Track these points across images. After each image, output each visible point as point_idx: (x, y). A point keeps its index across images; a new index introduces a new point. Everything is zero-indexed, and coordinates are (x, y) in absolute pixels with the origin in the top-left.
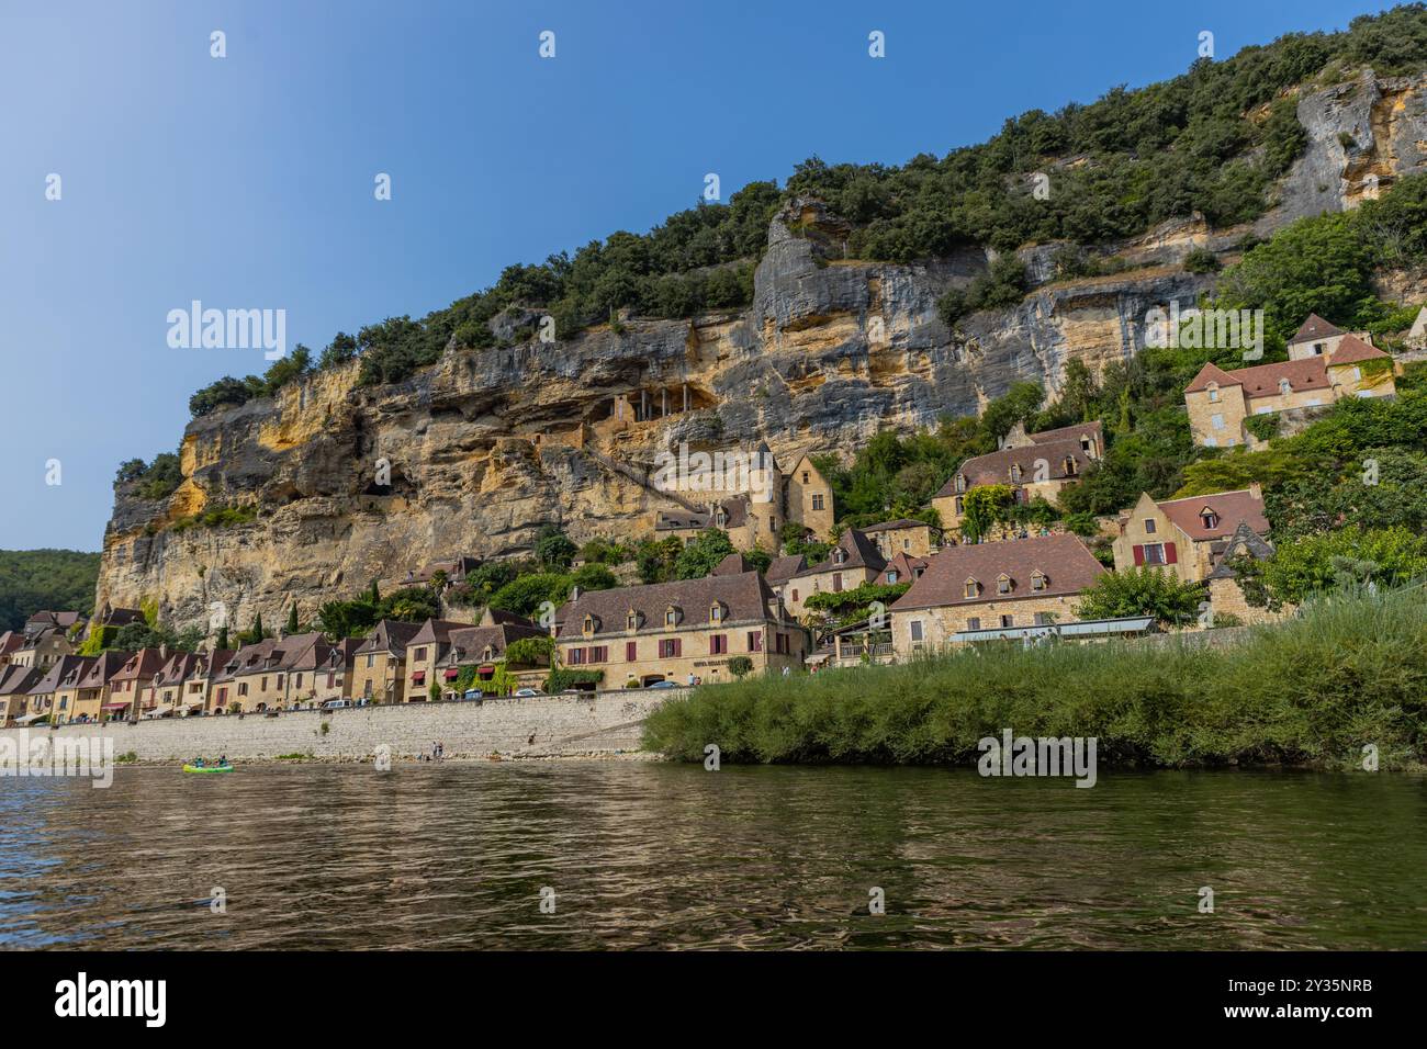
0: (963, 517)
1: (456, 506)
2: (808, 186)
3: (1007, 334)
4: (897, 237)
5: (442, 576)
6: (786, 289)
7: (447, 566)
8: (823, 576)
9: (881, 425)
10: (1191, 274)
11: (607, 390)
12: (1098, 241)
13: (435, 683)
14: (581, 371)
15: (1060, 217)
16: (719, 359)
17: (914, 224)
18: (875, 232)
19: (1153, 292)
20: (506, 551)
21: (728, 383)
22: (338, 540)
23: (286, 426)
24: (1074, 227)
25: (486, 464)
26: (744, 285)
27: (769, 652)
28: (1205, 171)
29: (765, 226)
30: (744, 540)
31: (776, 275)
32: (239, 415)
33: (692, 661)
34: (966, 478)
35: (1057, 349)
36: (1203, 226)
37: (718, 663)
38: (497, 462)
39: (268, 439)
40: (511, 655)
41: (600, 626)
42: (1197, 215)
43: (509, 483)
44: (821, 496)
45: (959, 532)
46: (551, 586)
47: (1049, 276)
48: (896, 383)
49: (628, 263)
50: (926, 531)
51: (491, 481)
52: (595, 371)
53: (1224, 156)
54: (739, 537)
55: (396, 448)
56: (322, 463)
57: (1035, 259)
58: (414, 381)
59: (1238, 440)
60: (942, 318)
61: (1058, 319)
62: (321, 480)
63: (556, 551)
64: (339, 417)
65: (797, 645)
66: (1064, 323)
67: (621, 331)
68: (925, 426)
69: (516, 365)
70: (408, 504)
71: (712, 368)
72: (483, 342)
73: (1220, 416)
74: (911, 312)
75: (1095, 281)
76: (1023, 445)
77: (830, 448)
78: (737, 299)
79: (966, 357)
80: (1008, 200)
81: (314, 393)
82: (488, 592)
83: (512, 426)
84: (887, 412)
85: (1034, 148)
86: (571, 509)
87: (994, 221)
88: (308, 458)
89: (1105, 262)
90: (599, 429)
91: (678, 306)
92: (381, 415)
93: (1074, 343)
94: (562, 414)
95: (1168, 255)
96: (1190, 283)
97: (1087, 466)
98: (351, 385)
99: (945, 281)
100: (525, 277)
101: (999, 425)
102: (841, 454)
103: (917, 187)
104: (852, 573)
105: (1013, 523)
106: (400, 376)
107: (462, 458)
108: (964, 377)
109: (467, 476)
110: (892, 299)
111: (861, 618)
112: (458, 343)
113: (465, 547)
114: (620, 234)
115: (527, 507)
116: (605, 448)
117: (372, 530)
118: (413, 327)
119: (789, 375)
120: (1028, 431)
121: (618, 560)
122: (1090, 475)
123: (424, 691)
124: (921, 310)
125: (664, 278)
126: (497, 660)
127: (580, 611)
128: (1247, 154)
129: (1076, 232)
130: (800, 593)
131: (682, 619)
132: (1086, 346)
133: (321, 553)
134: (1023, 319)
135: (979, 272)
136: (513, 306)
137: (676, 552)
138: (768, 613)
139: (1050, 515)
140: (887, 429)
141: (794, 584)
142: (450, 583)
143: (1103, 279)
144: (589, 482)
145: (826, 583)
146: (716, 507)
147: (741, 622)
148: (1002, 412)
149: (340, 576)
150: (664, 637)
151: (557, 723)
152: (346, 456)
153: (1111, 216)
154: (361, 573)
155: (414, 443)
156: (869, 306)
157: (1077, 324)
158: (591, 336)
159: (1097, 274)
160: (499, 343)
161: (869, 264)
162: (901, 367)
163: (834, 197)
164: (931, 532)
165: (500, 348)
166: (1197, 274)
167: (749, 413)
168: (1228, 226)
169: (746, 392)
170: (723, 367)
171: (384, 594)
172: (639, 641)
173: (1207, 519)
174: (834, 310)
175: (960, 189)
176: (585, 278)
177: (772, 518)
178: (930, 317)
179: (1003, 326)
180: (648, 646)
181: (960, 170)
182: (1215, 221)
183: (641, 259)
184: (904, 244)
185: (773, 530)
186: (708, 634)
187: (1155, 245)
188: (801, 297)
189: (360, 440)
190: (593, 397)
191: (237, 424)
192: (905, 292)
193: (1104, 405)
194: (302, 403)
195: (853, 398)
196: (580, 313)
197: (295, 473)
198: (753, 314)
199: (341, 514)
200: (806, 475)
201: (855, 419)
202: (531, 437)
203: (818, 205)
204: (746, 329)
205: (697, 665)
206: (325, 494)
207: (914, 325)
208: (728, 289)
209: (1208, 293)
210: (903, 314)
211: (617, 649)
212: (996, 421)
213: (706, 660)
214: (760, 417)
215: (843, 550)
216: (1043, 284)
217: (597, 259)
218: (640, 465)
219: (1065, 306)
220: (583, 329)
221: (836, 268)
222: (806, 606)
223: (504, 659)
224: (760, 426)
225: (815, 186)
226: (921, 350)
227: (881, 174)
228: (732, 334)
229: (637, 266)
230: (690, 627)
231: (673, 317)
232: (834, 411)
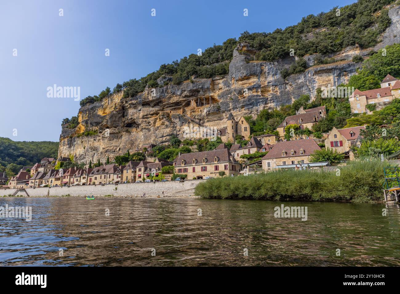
0: (285, 133)
1: (149, 130)
2: (244, 40)
3: (300, 81)
4: (269, 54)
5: (146, 149)
6: (238, 69)
7: (147, 146)
8: (245, 150)
9: (264, 107)
10: (354, 63)
11: (189, 98)
12: (328, 53)
13: (144, 177)
14: (182, 93)
15: (316, 47)
16: (219, 89)
17: (274, 50)
18: (263, 52)
19: (343, 68)
20: (162, 142)
21: (222, 96)
22: (119, 139)
23: (105, 109)
24: (320, 50)
25: (157, 119)
26: (226, 68)
27: (230, 170)
28: (360, 31)
29: (232, 51)
30: (225, 140)
31: (235, 65)
32: (92, 106)
33: (209, 172)
34: (286, 122)
35: (314, 85)
36: (359, 48)
37: (216, 173)
38: (160, 118)
39: (100, 113)
40: (163, 170)
41: (186, 163)
42: (357, 45)
43: (163, 124)
44: (246, 127)
45: (284, 137)
46: (174, 152)
47: (313, 64)
48: (269, 95)
49: (194, 63)
50: (274, 137)
51: (158, 124)
52: (186, 93)
53: (366, 27)
54: (224, 139)
55: (133, 115)
56: (114, 119)
57: (309, 59)
58: (137, 97)
59: (364, 111)
60: (282, 77)
61: (315, 76)
62: (114, 123)
63: (175, 142)
64: (118, 107)
65: (238, 168)
66: (317, 78)
67: (192, 82)
68: (276, 107)
69: (164, 92)
70: (137, 130)
71: (217, 92)
72: (156, 86)
73: (359, 104)
74: (273, 75)
75: (326, 65)
76: (303, 113)
77: (250, 114)
78: (224, 72)
79: (288, 88)
80: (302, 42)
81: (112, 100)
82: (158, 153)
83: (163, 108)
84: (266, 104)
85: (310, 26)
86: (179, 131)
87: (298, 48)
88: (111, 118)
89: (329, 59)
90: (187, 109)
91: (208, 75)
92: (129, 106)
93: (319, 83)
94: (177, 105)
95: (348, 57)
96: (354, 65)
97: (320, 119)
98: (121, 98)
99: (283, 66)
100: (167, 68)
101: (296, 107)
102: (253, 115)
103: (276, 39)
104: (253, 149)
105: (299, 135)
106: (134, 95)
107: (151, 117)
108: (288, 93)
109: (152, 122)
110: (267, 71)
111: (255, 161)
112: (149, 86)
113: (152, 141)
114: (192, 55)
115: (168, 130)
116: (188, 114)
117: (127, 137)
118: (137, 82)
119: (238, 93)
120: (305, 109)
121: (192, 145)
122: (321, 121)
123: (141, 179)
124: (276, 74)
125: (204, 67)
126: (159, 171)
127: (181, 159)
128: (373, 26)
129: (321, 51)
130: (239, 154)
131: (207, 161)
132: (323, 84)
133: (114, 143)
134: (305, 76)
135: (293, 63)
136: (163, 75)
137: (207, 143)
138: (230, 160)
139: (309, 133)
140: (266, 108)
141: (238, 152)
142: (148, 151)
143: (328, 65)
144: (184, 124)
145: (246, 152)
146: (218, 130)
147: (222, 162)
148: (298, 104)
149: (120, 149)
150: (202, 166)
151: (174, 188)
152: (120, 117)
153: (332, 46)
154: (125, 148)
155: (138, 113)
156: (261, 74)
157: (320, 78)
158: (184, 83)
159: (327, 63)
160: (160, 86)
161: (261, 62)
162: (270, 91)
163: (252, 43)
164: (276, 138)
165: (160, 87)
166: (356, 62)
167: (228, 104)
168: (366, 48)
169: (227, 98)
170: (221, 91)
171: (131, 154)
172: (196, 167)
173: (351, 134)
174: (251, 75)
175: (288, 39)
176: (183, 67)
177: (233, 133)
178: (278, 76)
179: (299, 78)
180: (198, 168)
181: (289, 33)
182: (362, 47)
183: (198, 61)
184: (271, 56)
185: (233, 137)
186: (214, 165)
187: (344, 54)
188: (242, 71)
189: (124, 113)
190: (184, 101)
191: (92, 109)
192: (271, 70)
193: (327, 101)
194: (108, 103)
195: (257, 100)
196: (181, 77)
197: (107, 122)
198: (229, 77)
199: (119, 133)
200: (242, 122)
201: (257, 106)
202: (169, 111)
203: (247, 45)
204: (227, 81)
205: (211, 173)
206: (115, 127)
207: (274, 79)
208: (222, 70)
209: (359, 68)
210: (271, 76)
211: (190, 169)
212: (296, 106)
213: (213, 172)
214: (231, 105)
215: (251, 143)
216: (311, 66)
217: (186, 62)
218: (198, 119)
219: (317, 73)
220: (182, 82)
221: (252, 63)
222: (240, 158)
223: (161, 171)
224: (230, 108)
225: (246, 39)
226: (276, 86)
227: (265, 35)
228: (223, 82)
229: (197, 64)
230: (209, 163)
231: (207, 78)
232: (251, 103)
